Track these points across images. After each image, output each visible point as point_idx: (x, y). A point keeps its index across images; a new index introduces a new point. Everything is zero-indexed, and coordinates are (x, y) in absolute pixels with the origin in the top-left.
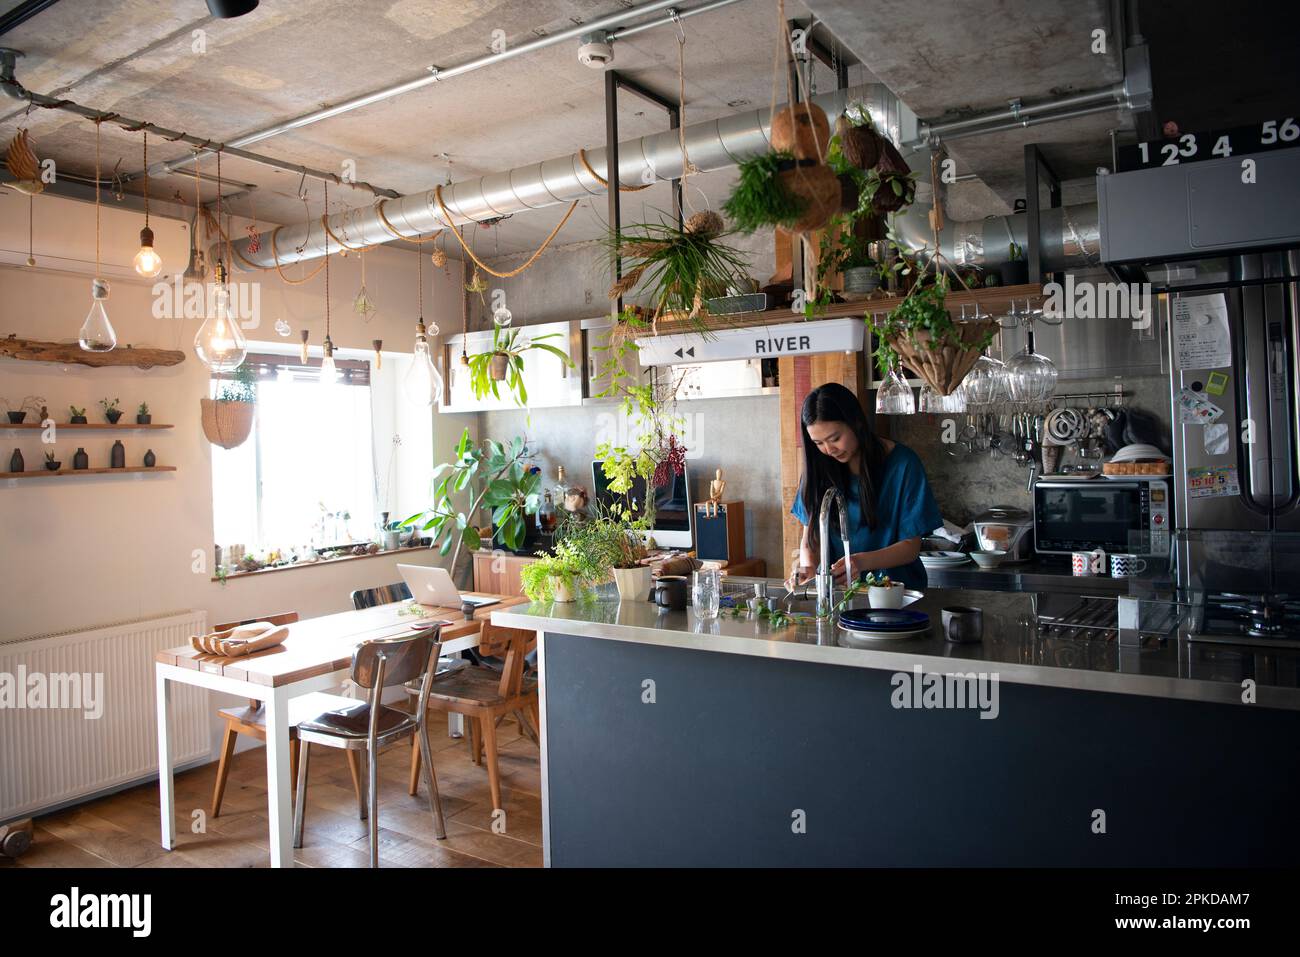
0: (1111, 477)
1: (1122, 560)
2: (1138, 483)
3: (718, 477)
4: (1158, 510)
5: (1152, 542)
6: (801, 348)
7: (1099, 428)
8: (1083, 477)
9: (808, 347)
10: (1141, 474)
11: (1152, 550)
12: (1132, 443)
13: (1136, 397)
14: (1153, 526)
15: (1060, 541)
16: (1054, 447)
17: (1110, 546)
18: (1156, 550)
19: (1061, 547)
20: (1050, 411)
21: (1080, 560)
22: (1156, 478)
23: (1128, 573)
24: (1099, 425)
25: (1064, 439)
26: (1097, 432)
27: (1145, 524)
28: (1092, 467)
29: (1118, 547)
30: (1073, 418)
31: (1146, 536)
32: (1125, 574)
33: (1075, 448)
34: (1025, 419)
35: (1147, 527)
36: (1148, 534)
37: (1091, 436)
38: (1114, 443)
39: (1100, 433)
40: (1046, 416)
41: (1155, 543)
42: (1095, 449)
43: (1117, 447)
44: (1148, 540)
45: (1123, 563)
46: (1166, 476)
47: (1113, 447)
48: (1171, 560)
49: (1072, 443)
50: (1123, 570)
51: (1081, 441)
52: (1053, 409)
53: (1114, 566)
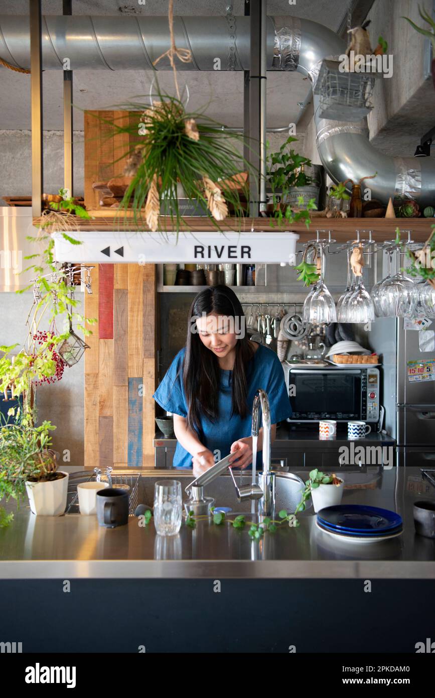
0: (340, 366)
1: (358, 426)
2: (361, 370)
4: (372, 389)
5: (368, 412)
7: (318, 329)
8: (321, 365)
10: (362, 363)
11: (368, 417)
12: (341, 340)
14: (368, 400)
16: (286, 341)
17: (340, 415)
18: (370, 417)
19: (310, 417)
20: (284, 315)
21: (327, 427)
22: (372, 366)
23: (362, 436)
24: (318, 326)
25: (294, 336)
26: (316, 331)
27: (364, 399)
28: (315, 357)
29: (345, 416)
30: (300, 320)
31: (364, 408)
32: (360, 436)
33: (300, 342)
34: (266, 320)
35: (365, 401)
36: (365, 405)
37: (312, 334)
38: (331, 340)
39: (318, 332)
40: (282, 318)
41: (370, 412)
42: (321, 344)
43: (331, 343)
44: (365, 410)
45: (358, 428)
46: (377, 364)
47: (329, 342)
48: (380, 424)
49: (301, 339)
50: (358, 434)
51: (311, 338)
52: (286, 313)
53: (352, 431)
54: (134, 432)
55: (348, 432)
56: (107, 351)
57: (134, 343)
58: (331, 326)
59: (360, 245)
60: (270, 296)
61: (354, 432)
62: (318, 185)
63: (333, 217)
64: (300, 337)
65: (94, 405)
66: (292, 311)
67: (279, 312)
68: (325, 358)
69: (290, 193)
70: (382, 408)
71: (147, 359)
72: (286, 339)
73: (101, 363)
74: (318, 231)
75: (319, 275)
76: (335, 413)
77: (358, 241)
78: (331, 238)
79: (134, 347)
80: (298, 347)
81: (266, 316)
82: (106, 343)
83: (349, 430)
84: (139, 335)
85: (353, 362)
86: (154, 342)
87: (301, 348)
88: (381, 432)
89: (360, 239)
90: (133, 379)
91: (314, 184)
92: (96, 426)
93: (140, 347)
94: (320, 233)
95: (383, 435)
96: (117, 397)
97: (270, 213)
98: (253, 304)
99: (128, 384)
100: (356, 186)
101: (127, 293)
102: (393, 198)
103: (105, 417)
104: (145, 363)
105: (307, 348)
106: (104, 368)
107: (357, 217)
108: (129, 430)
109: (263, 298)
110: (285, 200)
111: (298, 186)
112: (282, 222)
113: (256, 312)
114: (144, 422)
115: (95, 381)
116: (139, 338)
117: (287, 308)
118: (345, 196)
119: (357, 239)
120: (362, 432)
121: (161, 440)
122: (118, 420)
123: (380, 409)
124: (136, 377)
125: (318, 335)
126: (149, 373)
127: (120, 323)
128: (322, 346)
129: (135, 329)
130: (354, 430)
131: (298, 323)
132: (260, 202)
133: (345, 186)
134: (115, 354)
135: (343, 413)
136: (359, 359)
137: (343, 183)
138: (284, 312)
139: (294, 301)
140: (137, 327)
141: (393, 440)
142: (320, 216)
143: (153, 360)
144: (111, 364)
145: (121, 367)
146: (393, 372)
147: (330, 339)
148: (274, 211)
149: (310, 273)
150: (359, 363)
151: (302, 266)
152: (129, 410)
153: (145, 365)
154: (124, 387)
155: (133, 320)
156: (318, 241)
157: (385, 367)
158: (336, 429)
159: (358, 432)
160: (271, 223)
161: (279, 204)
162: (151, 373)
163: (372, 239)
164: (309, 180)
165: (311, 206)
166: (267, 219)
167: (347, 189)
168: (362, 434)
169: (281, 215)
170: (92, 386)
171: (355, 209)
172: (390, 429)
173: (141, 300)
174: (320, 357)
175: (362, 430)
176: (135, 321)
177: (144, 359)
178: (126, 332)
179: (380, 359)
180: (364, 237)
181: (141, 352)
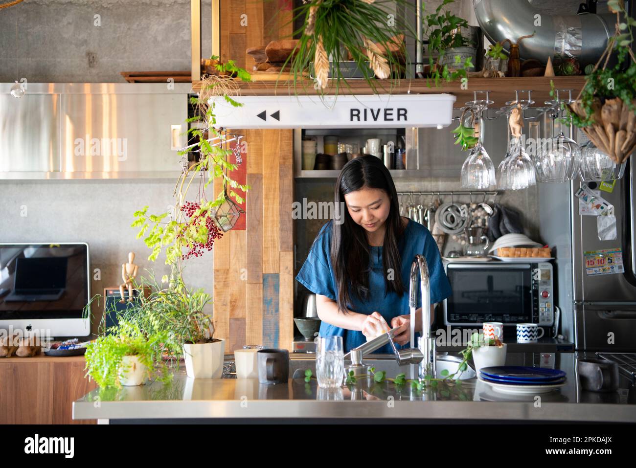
0: (505, 260)
1: (529, 328)
2: (530, 264)
3: (130, 259)
4: (544, 287)
5: (540, 314)
6: (399, 119)
7: (480, 221)
8: (484, 260)
9: (406, 119)
10: (531, 257)
11: (540, 320)
12: (507, 232)
13: (506, 195)
14: (540, 299)
15: (467, 315)
16: (442, 235)
17: (507, 317)
18: (543, 320)
19: (472, 319)
20: (439, 205)
21: (492, 329)
22: (543, 261)
23: (533, 339)
24: (479, 217)
25: (451, 229)
26: (477, 223)
27: (535, 298)
28: (476, 252)
29: (514, 318)
30: (459, 211)
31: (535, 309)
32: (531, 340)
33: (459, 237)
34: (418, 211)
35: (537, 301)
36: (537, 306)
37: (472, 226)
38: (495, 232)
39: (480, 225)
40: (436, 209)
41: (543, 314)
42: (483, 237)
43: (496, 237)
44: (537, 312)
45: (529, 330)
46: (550, 258)
47: (493, 236)
48: (555, 328)
49: (459, 233)
50: (529, 337)
51: (471, 231)
52: (441, 203)
53: (521, 333)
54: (269, 336)
55: (516, 336)
56: (238, 243)
57: (269, 233)
58: (495, 217)
59: (519, 106)
60: (423, 183)
61: (524, 334)
62: (475, 46)
63: (490, 76)
64: (458, 230)
65: (224, 305)
66: (448, 200)
67: (433, 202)
68: (488, 254)
69: (446, 54)
70: (557, 308)
71: (284, 253)
72: (442, 233)
73: (232, 256)
74: (475, 92)
75: (477, 139)
76: (501, 315)
77: (517, 101)
78: (489, 99)
79: (270, 238)
80: (456, 241)
81: (418, 207)
82: (237, 234)
83: (518, 332)
84: (275, 225)
85: (521, 255)
86: (292, 233)
87: (460, 244)
88: (557, 338)
89: (519, 99)
90: (268, 275)
91: (471, 46)
92: (226, 330)
93: (276, 239)
94: (477, 95)
95: (559, 340)
96: (251, 298)
97: (427, 74)
98: (403, 192)
99: (263, 281)
100: (514, 46)
101: (262, 178)
102: (553, 57)
103: (237, 319)
104: (282, 257)
105: (467, 243)
106: (236, 263)
107: (515, 76)
108: (263, 335)
109: (414, 186)
110: (441, 61)
111: (454, 48)
112: (440, 82)
113: (406, 202)
114: (281, 325)
115: (226, 278)
116: (275, 228)
117: (442, 197)
118: (502, 55)
119: (515, 100)
120: (533, 335)
121: (301, 342)
122: (251, 323)
123: (555, 310)
124: (272, 273)
125: (478, 227)
126: (287, 268)
127: (253, 211)
128: (484, 241)
129: (270, 219)
130: (524, 332)
131: (455, 214)
132: (416, 64)
133: (502, 45)
134: (248, 247)
135: (511, 315)
136: (528, 252)
137: (500, 43)
138: (439, 202)
139: (450, 189)
140: (273, 216)
141: (571, 344)
142: (477, 77)
143: (291, 253)
144: (244, 258)
145: (255, 262)
146: (567, 267)
147: (493, 232)
148: (430, 72)
149: (467, 136)
150: (527, 256)
151: (460, 129)
152: (264, 311)
153: (281, 258)
154: (258, 285)
155: (268, 209)
156: (475, 102)
157: (559, 261)
158: (502, 331)
159: (529, 335)
160: (428, 84)
161: (436, 65)
162: (289, 268)
163: (532, 99)
164: (465, 42)
165: (468, 65)
166: (423, 80)
167: (504, 49)
168: (533, 337)
169: (438, 75)
170: (222, 284)
171: (513, 68)
172: (567, 333)
173: (277, 186)
174: (482, 252)
175: (533, 332)
176: (271, 209)
177: (281, 253)
178: (260, 222)
179: (553, 253)
180: (523, 98)
181: (278, 244)
